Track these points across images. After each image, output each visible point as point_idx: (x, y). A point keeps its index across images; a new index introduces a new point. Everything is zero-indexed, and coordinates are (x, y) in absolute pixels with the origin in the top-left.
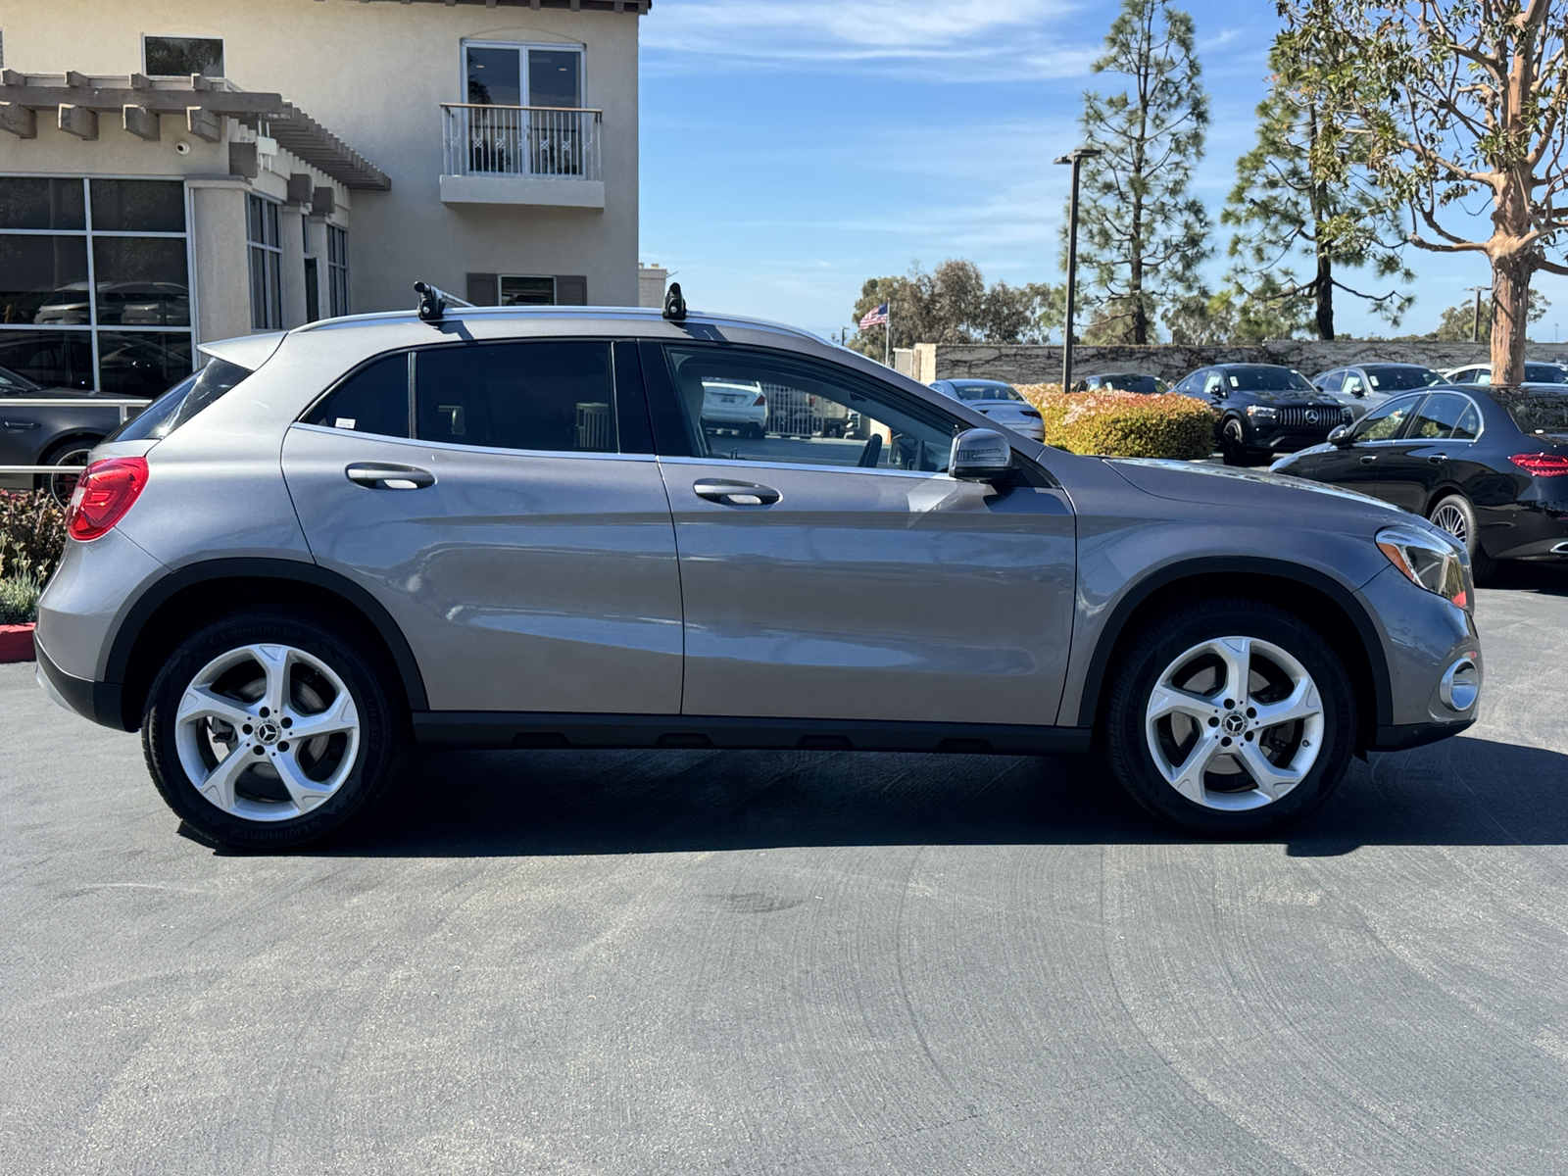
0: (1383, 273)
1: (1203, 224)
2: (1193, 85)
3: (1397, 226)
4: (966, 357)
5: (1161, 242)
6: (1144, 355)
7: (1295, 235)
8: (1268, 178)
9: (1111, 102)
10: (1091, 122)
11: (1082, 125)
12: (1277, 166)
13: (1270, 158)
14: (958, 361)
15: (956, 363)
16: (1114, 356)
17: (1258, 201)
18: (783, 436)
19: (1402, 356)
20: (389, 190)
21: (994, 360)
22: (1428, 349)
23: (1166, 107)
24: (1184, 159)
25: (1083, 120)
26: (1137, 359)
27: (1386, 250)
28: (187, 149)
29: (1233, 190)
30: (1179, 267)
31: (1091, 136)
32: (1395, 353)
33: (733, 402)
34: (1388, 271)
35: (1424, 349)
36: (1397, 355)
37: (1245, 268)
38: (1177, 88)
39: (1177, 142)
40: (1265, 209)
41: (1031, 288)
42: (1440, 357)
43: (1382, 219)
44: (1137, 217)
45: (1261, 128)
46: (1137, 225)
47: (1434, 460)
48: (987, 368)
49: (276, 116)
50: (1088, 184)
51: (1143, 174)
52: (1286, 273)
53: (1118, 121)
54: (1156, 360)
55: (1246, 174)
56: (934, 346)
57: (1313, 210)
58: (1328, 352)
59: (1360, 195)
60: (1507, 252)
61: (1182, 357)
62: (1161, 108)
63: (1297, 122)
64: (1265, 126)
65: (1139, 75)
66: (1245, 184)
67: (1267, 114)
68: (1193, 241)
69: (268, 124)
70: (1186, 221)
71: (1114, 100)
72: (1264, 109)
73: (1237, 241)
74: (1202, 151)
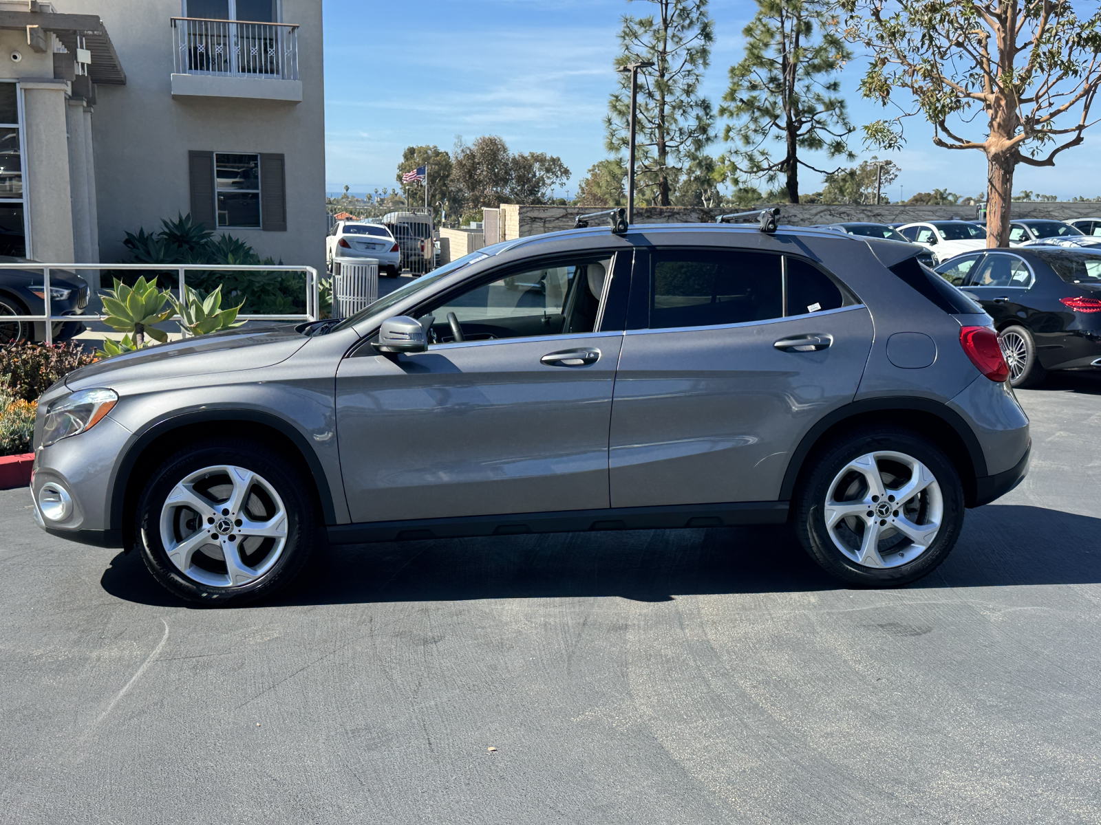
0: (833, 154)
1: (708, 117)
2: (701, 12)
3: (843, 119)
4: (542, 215)
5: (677, 129)
6: (670, 214)
7: (771, 126)
8: (751, 83)
9: (641, 23)
10: (627, 38)
11: (620, 41)
12: (760, 75)
13: (755, 68)
14: (535, 218)
15: (534, 220)
16: (649, 214)
17: (745, 100)
18: (413, 275)
19: (848, 215)
20: (125, 84)
21: (562, 217)
22: (866, 210)
23: (680, 28)
24: (694, 67)
25: (622, 37)
26: (665, 217)
27: (835, 137)
28: (20, 58)
29: (727, 92)
30: (692, 148)
31: (627, 49)
32: (844, 213)
33: (375, 249)
34: (836, 153)
35: (863, 210)
36: (845, 214)
37: (737, 151)
38: (688, 14)
39: (691, 55)
40: (750, 105)
41: (532, 156)
42: (874, 216)
43: (832, 114)
44: (662, 111)
45: (749, 46)
46: (663, 117)
47: (998, 301)
48: (557, 223)
49: (90, 33)
50: (626, 85)
51: (666, 78)
52: (763, 153)
53: (647, 38)
54: (678, 218)
55: (736, 80)
56: (517, 207)
57: (785, 106)
58: (798, 212)
59: (816, 97)
60: (1000, 150)
61: (697, 216)
62: (677, 29)
63: (773, 42)
64: (751, 44)
65: (662, 4)
66: (736, 87)
67: (752, 35)
68: (703, 129)
69: (84, 39)
70: (698, 115)
71: (644, 22)
72: (749, 31)
73: (729, 130)
74: (708, 62)
